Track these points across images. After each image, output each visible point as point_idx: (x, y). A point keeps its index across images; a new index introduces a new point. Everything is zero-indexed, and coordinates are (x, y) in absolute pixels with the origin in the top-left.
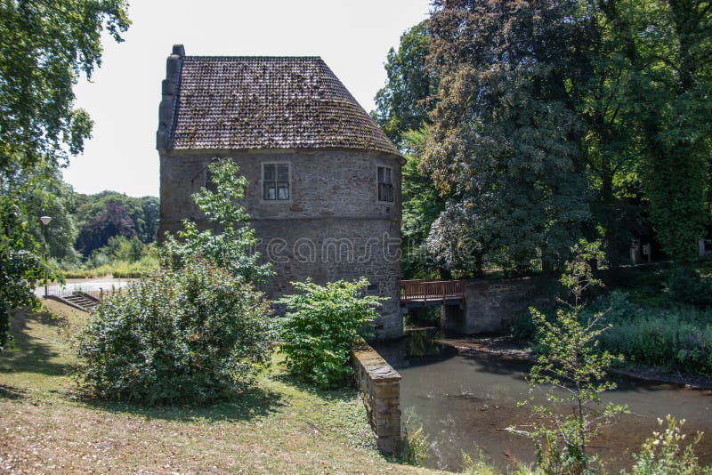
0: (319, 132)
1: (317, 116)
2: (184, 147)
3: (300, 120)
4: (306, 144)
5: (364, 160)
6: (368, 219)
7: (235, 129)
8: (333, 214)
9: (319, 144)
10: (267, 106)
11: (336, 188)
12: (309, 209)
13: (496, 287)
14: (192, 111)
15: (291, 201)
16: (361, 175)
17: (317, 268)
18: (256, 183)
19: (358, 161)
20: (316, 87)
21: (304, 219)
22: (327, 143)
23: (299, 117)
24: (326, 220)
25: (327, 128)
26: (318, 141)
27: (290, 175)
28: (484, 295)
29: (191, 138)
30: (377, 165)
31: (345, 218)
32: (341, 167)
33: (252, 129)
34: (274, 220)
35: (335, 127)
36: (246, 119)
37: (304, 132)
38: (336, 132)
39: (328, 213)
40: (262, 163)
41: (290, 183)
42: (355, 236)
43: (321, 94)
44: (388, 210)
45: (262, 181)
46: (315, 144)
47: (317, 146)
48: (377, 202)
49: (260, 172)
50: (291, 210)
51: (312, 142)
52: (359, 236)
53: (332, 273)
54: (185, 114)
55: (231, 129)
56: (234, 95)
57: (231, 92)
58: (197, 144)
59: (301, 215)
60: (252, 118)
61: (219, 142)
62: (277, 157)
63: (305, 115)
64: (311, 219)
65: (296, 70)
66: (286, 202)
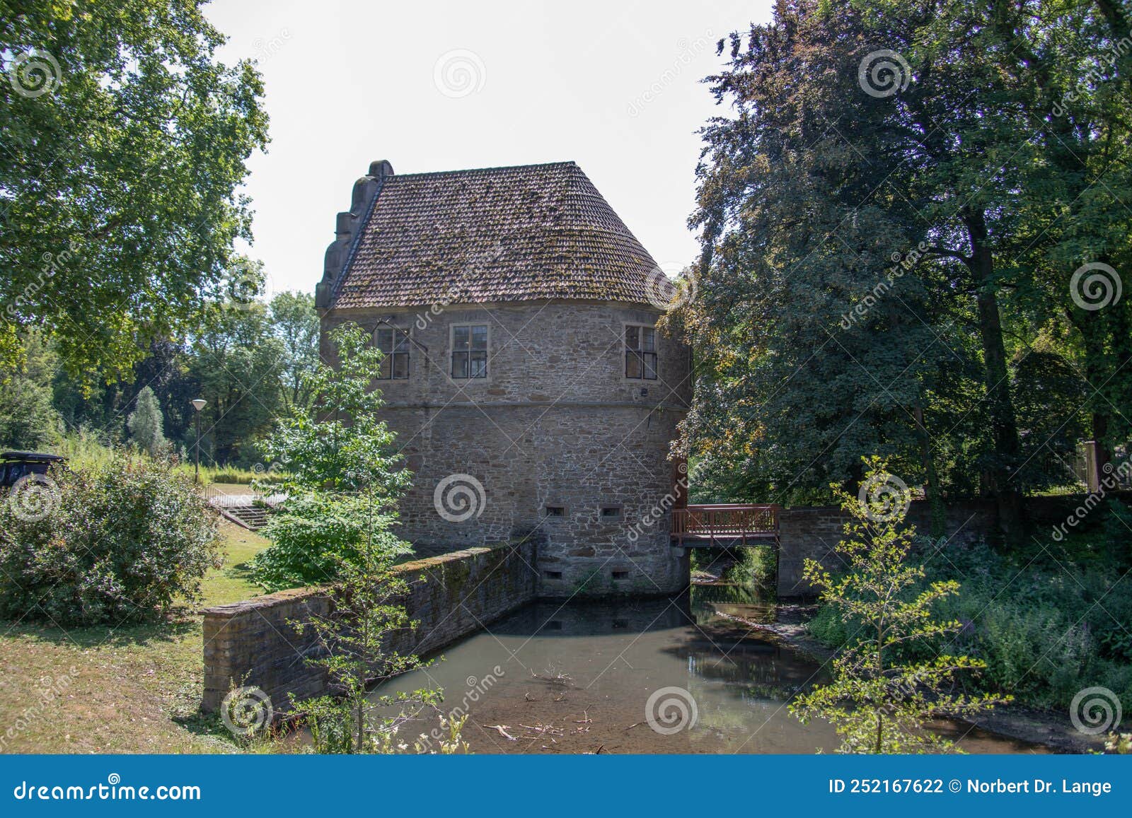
0: (534, 277)
1: (541, 253)
2: (349, 306)
3: (514, 260)
4: (509, 296)
5: (601, 316)
6: (603, 406)
7: (421, 278)
8: (548, 398)
9: (530, 295)
10: (474, 242)
11: (554, 360)
12: (515, 392)
13: (832, 521)
14: (374, 254)
15: (489, 379)
16: (596, 339)
17: (522, 479)
18: (443, 354)
19: (591, 319)
20: (552, 209)
21: (505, 406)
22: (540, 293)
23: (515, 256)
24: (536, 406)
25: (549, 270)
26: (528, 291)
27: (489, 343)
28: (809, 533)
29: (362, 292)
30: (624, 324)
31: (565, 405)
32: (562, 328)
33: (444, 277)
34: (465, 407)
35: (561, 268)
36: (440, 263)
37: (514, 277)
38: (561, 275)
39: (541, 398)
40: (451, 325)
41: (488, 354)
42: (582, 431)
43: (557, 218)
44: (644, 392)
45: (450, 351)
46: (524, 295)
47: (526, 298)
48: (623, 380)
49: (448, 339)
50: (490, 392)
51: (521, 292)
52: (590, 433)
53: (544, 487)
54: (364, 259)
55: (416, 278)
56: (436, 228)
57: (434, 223)
58: (366, 300)
59: (501, 400)
60: (450, 260)
61: (396, 296)
62: (472, 315)
63: (524, 252)
64: (515, 407)
65: (533, 185)
66: (482, 381)
